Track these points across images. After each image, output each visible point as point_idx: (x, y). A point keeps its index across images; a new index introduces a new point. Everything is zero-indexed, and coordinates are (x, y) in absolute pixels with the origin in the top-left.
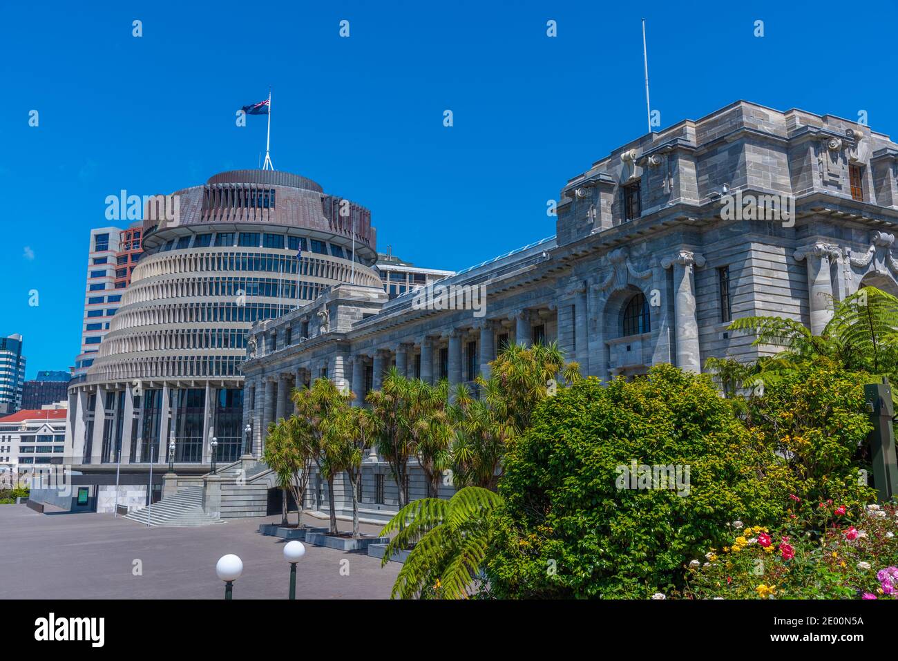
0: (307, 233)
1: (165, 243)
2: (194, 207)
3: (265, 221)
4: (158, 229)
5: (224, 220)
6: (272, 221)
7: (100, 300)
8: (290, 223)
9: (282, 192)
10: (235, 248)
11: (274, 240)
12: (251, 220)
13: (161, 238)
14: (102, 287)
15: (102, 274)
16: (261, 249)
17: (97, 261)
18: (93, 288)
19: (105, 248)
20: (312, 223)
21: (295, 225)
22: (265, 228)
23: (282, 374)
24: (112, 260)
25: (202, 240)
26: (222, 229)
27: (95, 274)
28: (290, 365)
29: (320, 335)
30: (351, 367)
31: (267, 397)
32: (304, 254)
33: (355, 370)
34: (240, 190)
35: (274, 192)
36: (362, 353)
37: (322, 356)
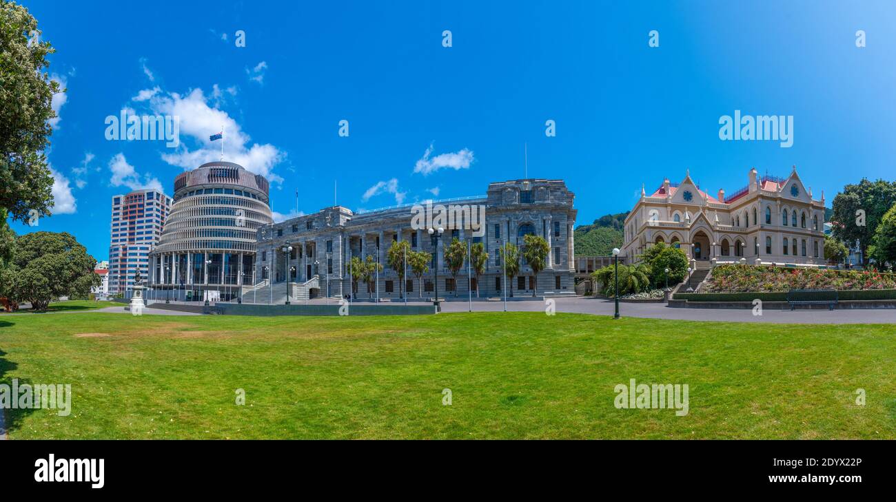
0: (250, 190)
1: (188, 193)
2: (204, 176)
3: (236, 183)
4: (186, 186)
5: (219, 182)
6: (239, 184)
7: (118, 225)
8: (246, 185)
9: (241, 172)
10: (223, 195)
11: (239, 192)
12: (231, 183)
13: (186, 190)
14: (118, 219)
15: (118, 214)
16: (234, 196)
17: (115, 209)
18: (114, 220)
19: (119, 204)
20: (253, 186)
21: (248, 186)
22: (235, 187)
24: (121, 208)
25: (209, 191)
26: (218, 186)
27: (115, 214)
28: (298, 240)
29: (328, 227)
30: (344, 240)
31: (275, 256)
32: (251, 199)
33: (347, 242)
34: (223, 169)
35: (237, 171)
36: (352, 234)
37: (327, 236)
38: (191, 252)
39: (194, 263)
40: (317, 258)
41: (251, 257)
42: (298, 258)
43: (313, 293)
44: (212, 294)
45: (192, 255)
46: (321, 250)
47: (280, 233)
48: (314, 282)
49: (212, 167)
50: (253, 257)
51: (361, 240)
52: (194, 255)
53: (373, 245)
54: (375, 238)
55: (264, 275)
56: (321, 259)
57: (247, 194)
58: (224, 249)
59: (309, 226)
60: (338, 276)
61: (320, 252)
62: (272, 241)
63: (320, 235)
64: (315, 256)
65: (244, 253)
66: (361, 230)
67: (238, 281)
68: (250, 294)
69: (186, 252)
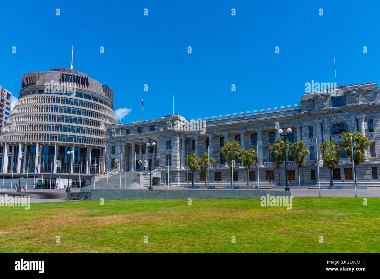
0: (98, 96)
1: (38, 91)
2: (56, 79)
3: (86, 89)
4: (36, 85)
6: (88, 90)
8: (94, 92)
9: (90, 81)
11: (88, 97)
13: (36, 88)
16: (83, 99)
20: (100, 93)
21: (96, 93)
22: (85, 92)
23: (135, 142)
28: (142, 139)
29: (168, 130)
30: (181, 140)
31: (123, 150)
32: (99, 103)
33: (183, 142)
34: (71, 75)
35: (87, 80)
36: (188, 136)
37: (167, 137)
38: (39, 144)
39: (42, 154)
40: (158, 154)
41: (99, 151)
42: (140, 153)
43: (155, 181)
44: (64, 182)
45: (41, 146)
46: (162, 148)
47: (128, 132)
48: (156, 172)
49: (63, 73)
50: (101, 151)
51: (194, 141)
52: (43, 146)
53: (203, 145)
54: (205, 139)
55: (113, 165)
56: (161, 154)
57: (95, 99)
58: (74, 143)
59: (152, 128)
60: (176, 168)
61: (161, 149)
62: (120, 137)
63: (161, 136)
64: (156, 152)
65: (93, 147)
66: (194, 133)
67: (87, 170)
68: (103, 182)
69: (34, 144)
